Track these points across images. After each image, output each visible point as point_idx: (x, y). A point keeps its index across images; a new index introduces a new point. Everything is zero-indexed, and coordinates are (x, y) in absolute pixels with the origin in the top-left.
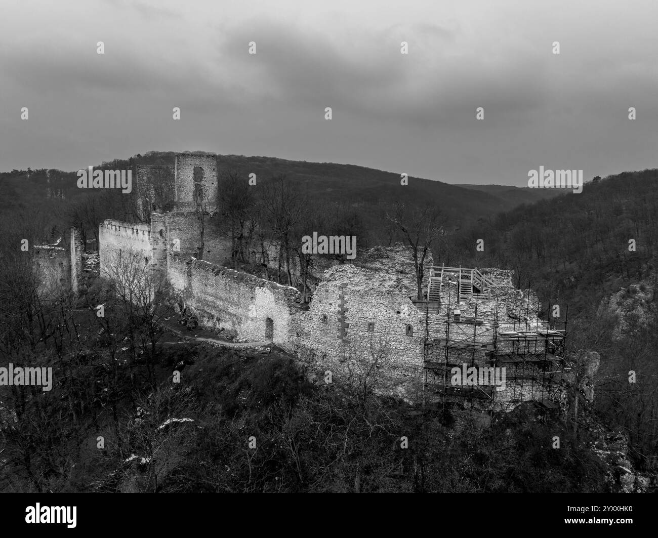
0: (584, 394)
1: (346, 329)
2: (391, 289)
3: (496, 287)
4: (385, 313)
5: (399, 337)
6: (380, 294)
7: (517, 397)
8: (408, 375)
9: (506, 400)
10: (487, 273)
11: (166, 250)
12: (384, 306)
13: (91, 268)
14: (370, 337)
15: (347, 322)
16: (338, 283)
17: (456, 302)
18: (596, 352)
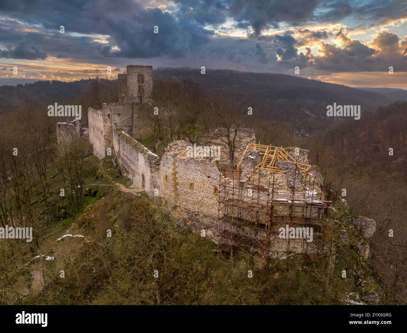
0: (358, 252)
1: (177, 186)
2: (204, 160)
3: (280, 163)
4: (200, 177)
5: (209, 195)
7: (291, 249)
8: (214, 223)
9: (281, 250)
11: (112, 127)
12: (199, 172)
13: (86, 136)
14: (191, 193)
15: (177, 181)
16: (172, 153)
17: (252, 172)
18: (372, 220)
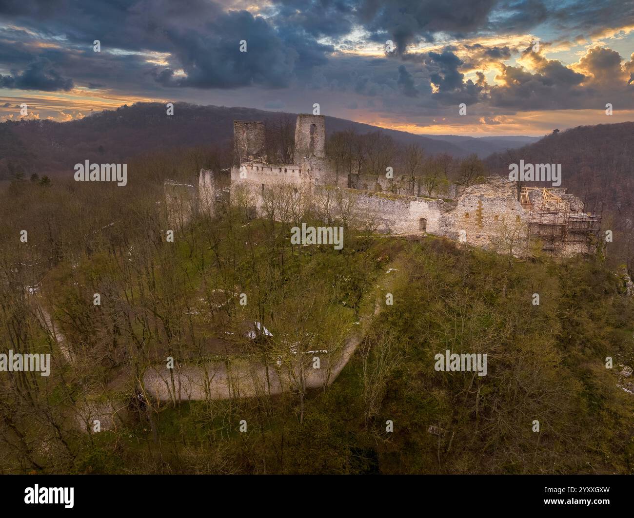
1: (481, 220)
2: (509, 197)
4: (505, 210)
5: (512, 222)
6: (503, 200)
10: (551, 190)
12: (505, 206)
14: (495, 223)
15: (482, 215)
16: (477, 194)
